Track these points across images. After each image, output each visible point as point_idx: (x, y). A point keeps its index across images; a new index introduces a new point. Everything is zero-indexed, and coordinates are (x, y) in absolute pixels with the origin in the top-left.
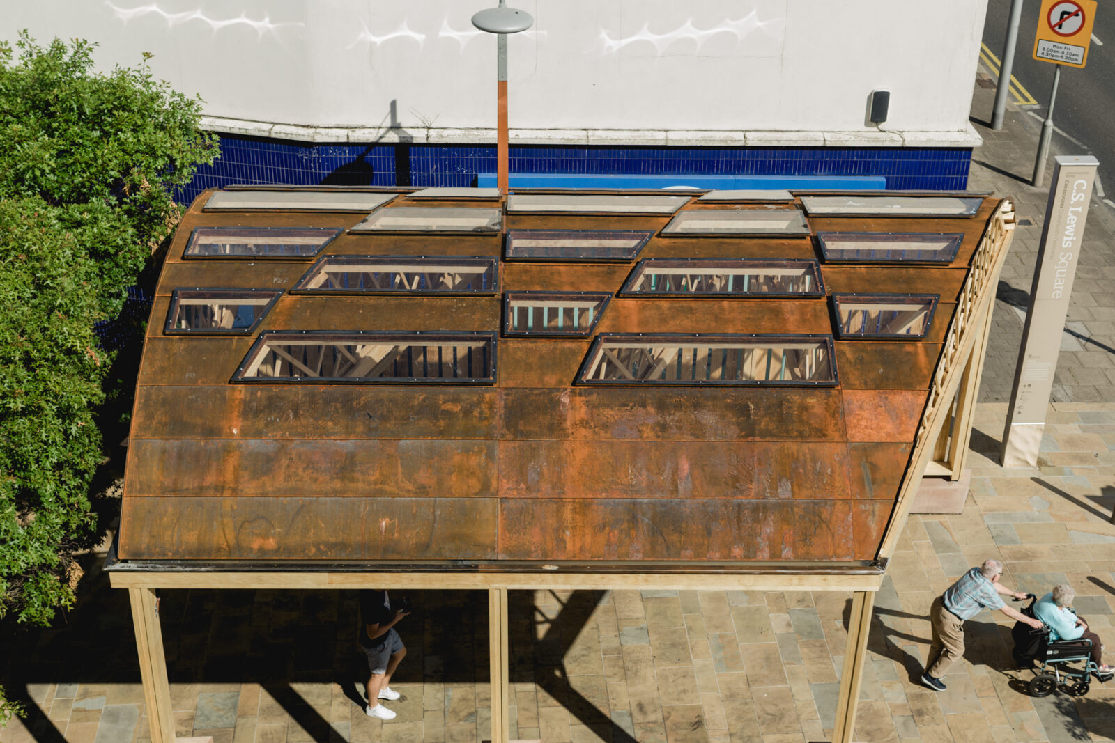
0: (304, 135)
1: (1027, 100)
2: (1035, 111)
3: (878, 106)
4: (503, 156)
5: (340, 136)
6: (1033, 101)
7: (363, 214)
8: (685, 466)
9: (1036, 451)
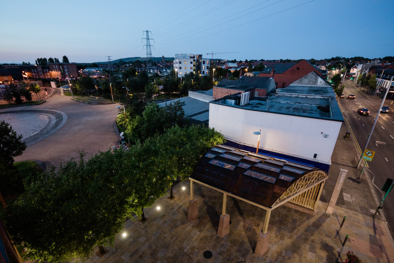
0: (239, 143)
1: (367, 166)
2: (367, 168)
3: (315, 156)
4: (257, 150)
5: (243, 144)
6: (368, 166)
7: (231, 150)
8: (251, 187)
9: (332, 212)
